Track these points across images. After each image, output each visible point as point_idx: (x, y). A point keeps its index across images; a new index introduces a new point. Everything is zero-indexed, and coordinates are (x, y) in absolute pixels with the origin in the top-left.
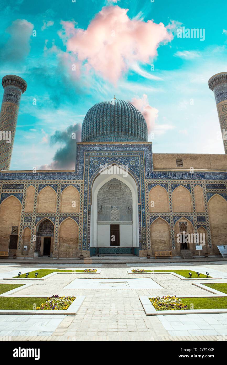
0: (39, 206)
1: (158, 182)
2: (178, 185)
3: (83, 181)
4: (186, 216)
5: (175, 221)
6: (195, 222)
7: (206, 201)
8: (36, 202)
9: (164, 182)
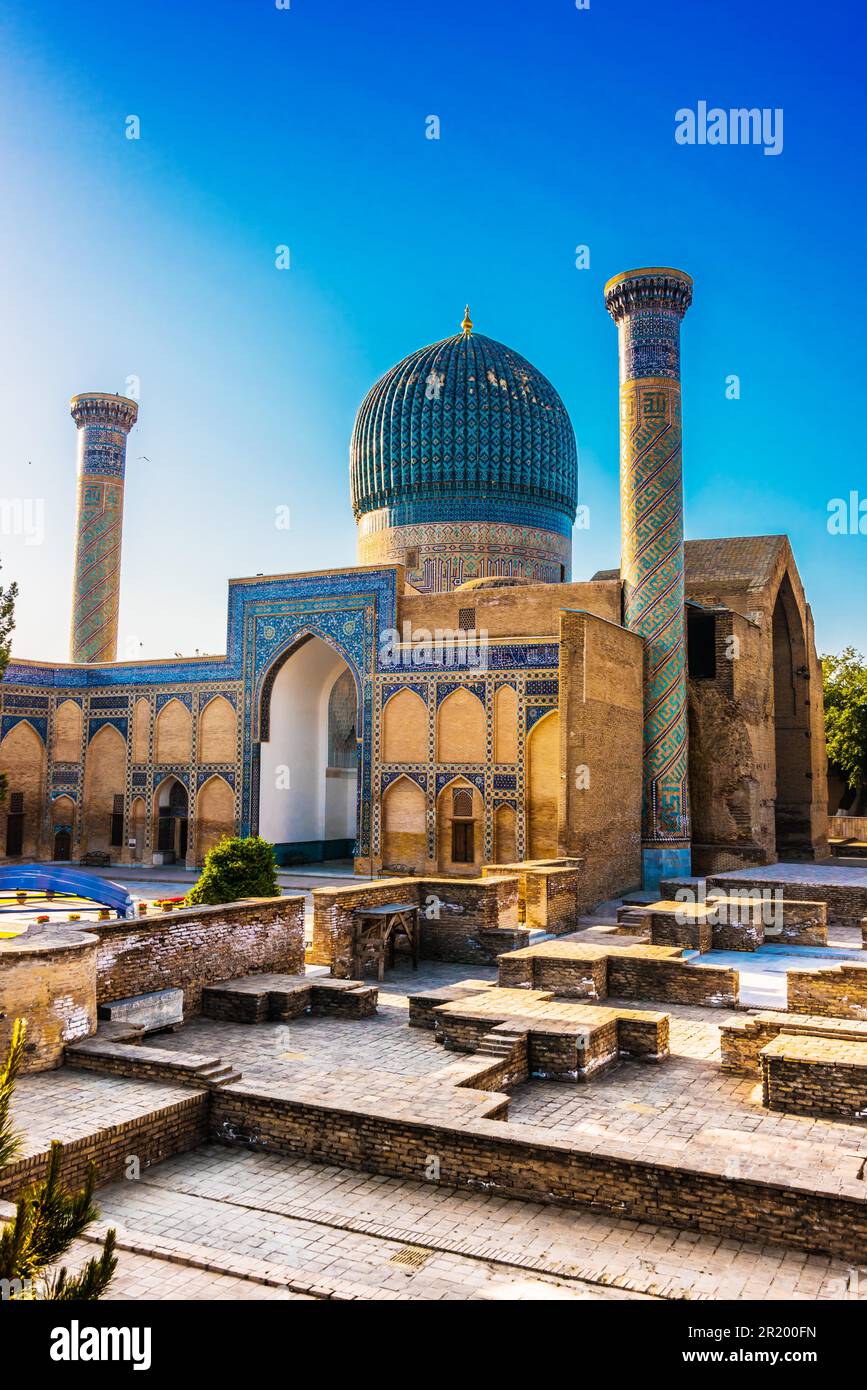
0: (160, 749)
1: (405, 678)
2: (453, 686)
3: (242, 682)
4: (468, 772)
5: (439, 786)
6: (489, 790)
7: (521, 731)
8: (153, 738)
9: (418, 678)
